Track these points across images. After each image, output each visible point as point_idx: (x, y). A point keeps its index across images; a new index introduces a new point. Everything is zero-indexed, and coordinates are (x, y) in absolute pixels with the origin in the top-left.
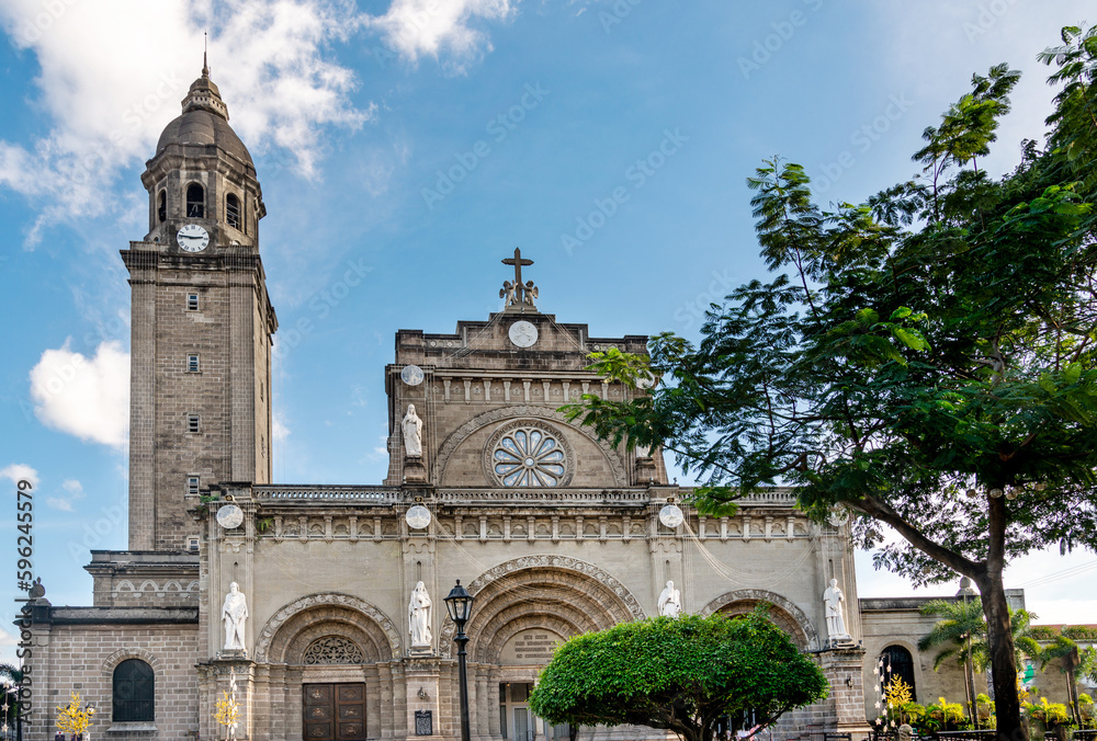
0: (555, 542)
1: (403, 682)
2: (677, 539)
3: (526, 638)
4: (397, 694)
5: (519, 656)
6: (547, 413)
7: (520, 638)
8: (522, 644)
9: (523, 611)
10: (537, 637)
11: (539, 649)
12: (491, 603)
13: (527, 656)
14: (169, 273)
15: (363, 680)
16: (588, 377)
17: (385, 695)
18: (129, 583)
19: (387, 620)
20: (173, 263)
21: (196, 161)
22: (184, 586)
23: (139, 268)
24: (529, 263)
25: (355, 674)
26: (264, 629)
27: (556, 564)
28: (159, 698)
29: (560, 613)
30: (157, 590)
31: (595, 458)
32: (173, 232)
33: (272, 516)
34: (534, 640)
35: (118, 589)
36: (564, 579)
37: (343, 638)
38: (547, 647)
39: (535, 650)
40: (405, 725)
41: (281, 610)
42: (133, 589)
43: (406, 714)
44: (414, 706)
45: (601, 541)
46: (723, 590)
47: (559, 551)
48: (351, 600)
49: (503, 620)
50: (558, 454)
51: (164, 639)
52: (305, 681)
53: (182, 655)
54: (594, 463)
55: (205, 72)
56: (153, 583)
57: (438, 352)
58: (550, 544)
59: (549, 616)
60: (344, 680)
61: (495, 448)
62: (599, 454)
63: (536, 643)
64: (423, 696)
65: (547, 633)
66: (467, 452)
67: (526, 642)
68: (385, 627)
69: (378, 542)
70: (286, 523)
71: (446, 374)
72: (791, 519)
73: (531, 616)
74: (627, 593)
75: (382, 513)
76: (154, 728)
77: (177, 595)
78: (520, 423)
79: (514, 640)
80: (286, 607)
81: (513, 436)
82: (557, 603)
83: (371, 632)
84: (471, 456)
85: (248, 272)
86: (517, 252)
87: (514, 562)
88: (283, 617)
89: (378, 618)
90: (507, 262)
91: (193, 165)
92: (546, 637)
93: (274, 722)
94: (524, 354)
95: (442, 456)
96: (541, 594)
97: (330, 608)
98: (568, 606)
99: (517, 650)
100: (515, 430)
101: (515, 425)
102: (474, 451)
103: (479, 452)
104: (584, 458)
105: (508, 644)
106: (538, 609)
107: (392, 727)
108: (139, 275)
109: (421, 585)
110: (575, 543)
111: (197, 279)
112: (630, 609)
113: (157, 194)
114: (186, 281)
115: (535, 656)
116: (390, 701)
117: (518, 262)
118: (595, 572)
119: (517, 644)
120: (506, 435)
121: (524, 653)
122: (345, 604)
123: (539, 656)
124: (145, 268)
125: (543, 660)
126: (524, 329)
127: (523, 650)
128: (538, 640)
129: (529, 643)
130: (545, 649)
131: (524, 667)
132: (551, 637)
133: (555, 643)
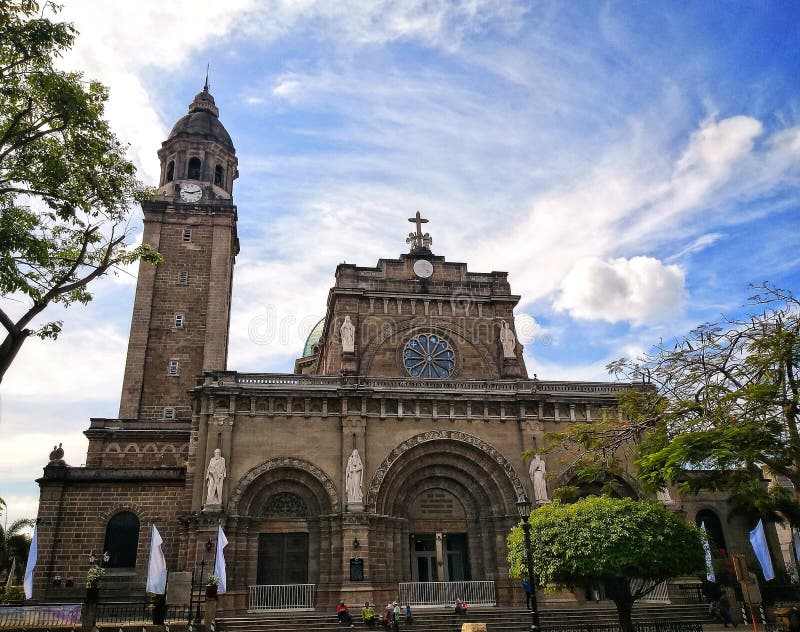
0: (452, 421)
1: (340, 533)
2: (540, 421)
3: (429, 496)
4: (335, 544)
5: (424, 512)
7: (425, 496)
8: (425, 501)
9: (427, 474)
10: (437, 496)
11: (439, 506)
12: (405, 469)
13: (430, 512)
14: (172, 216)
15: (307, 531)
17: (324, 545)
18: (116, 446)
19: (329, 481)
20: (176, 209)
21: (198, 144)
22: (159, 448)
23: (152, 212)
24: (426, 221)
25: (302, 526)
26: (237, 488)
27: (453, 437)
28: (142, 546)
29: (454, 476)
30: (138, 451)
31: (475, 357)
32: (178, 188)
33: (249, 397)
34: (434, 498)
35: (107, 451)
36: (458, 449)
37: (293, 494)
38: (445, 504)
39: (435, 506)
40: (340, 571)
41: (250, 472)
42: (119, 451)
43: (341, 561)
44: (349, 554)
45: (485, 421)
47: (455, 428)
48: (303, 464)
49: (413, 482)
50: (449, 353)
51: (152, 495)
52: (264, 531)
53: (165, 508)
54: (474, 361)
55: (206, 88)
56: (135, 445)
57: (365, 279)
58: (448, 422)
59: (447, 479)
60: (292, 531)
61: (405, 348)
62: (478, 354)
63: (437, 501)
64: (357, 545)
65: (445, 493)
66: (386, 350)
67: (429, 500)
68: (328, 486)
69: (324, 418)
70: (260, 402)
71: (371, 295)
73: (432, 478)
74: (505, 462)
75: (328, 396)
76: (134, 574)
77: (154, 455)
78: (422, 331)
79: (420, 498)
80: (253, 469)
81: (417, 340)
82: (453, 468)
83: (315, 490)
84: (388, 353)
85: (228, 216)
86: (418, 214)
88: (252, 477)
89: (323, 479)
90: (411, 220)
91: (195, 146)
92: (443, 496)
93: (237, 568)
94: (425, 282)
95: (368, 353)
96: (439, 460)
97: (286, 469)
98: (461, 471)
99: (423, 506)
100: (419, 336)
101: (419, 332)
102: (390, 350)
103: (394, 350)
104: (467, 356)
105: (416, 501)
106: (438, 473)
107: (329, 573)
108: (151, 217)
109: (355, 452)
110: (466, 422)
111: (191, 220)
112: (509, 475)
113: (168, 163)
114: (184, 222)
115: (435, 512)
116: (329, 550)
117: (418, 220)
118: (481, 444)
119: (422, 501)
120: (413, 339)
121: (427, 509)
123: (439, 512)
124: (156, 212)
125: (442, 515)
126: (424, 265)
127: (428, 506)
128: (438, 498)
129: (432, 501)
130: (443, 506)
131: (427, 521)
132: (448, 497)
133: (451, 501)
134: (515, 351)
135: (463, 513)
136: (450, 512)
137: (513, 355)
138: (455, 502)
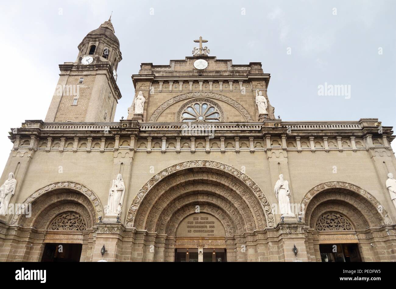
0: (208, 152)
2: (284, 150)
3: (194, 219)
5: (190, 231)
6: (211, 95)
7: (191, 219)
8: (192, 223)
9: (191, 200)
10: (202, 218)
11: (202, 227)
13: (195, 231)
14: (75, 72)
15: (81, 242)
16: (232, 79)
20: (77, 68)
23: (65, 70)
24: (206, 41)
27: (208, 165)
29: (215, 201)
31: (236, 116)
32: (81, 59)
34: (200, 220)
38: (208, 225)
39: (200, 227)
41: (35, 192)
45: (236, 152)
46: (318, 183)
47: (210, 157)
48: (78, 186)
49: (179, 206)
50: (216, 114)
54: (236, 119)
55: (110, 20)
57: (158, 72)
58: (205, 154)
59: (209, 204)
60: (70, 242)
61: (183, 112)
62: (240, 114)
63: (200, 223)
64: (104, 252)
65: (209, 216)
67: (194, 222)
69: (102, 152)
71: (160, 79)
72: (353, 138)
73: (197, 204)
74: (254, 184)
75: (105, 135)
78: (196, 100)
79: (187, 220)
81: (193, 106)
84: (169, 116)
86: (201, 38)
87: (181, 164)
90: (196, 41)
91: (94, 40)
92: (207, 219)
94: (201, 72)
95: (154, 116)
96: (200, 187)
97: (66, 191)
98: (219, 196)
99: (188, 227)
100: (194, 104)
101: (194, 101)
102: (171, 113)
104: (231, 116)
105: (183, 223)
106: (201, 198)
108: (64, 73)
110: (220, 153)
111: (85, 73)
112: (257, 195)
114: (81, 74)
115: (200, 231)
117: (201, 41)
118: (233, 170)
119: (189, 222)
120: (189, 106)
121: (192, 229)
122: (74, 188)
123: (202, 231)
124: (67, 70)
125: (205, 235)
126: (201, 62)
127: (193, 227)
128: (202, 221)
129: (197, 223)
130: (206, 227)
131: (192, 238)
132: (211, 219)
133: (213, 223)
134: (267, 109)
135: (223, 231)
136: (212, 231)
137: (265, 112)
138: (217, 223)
